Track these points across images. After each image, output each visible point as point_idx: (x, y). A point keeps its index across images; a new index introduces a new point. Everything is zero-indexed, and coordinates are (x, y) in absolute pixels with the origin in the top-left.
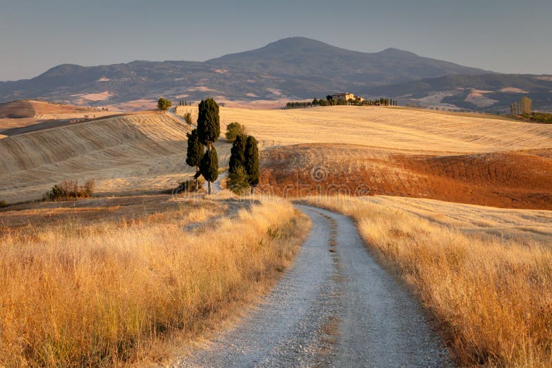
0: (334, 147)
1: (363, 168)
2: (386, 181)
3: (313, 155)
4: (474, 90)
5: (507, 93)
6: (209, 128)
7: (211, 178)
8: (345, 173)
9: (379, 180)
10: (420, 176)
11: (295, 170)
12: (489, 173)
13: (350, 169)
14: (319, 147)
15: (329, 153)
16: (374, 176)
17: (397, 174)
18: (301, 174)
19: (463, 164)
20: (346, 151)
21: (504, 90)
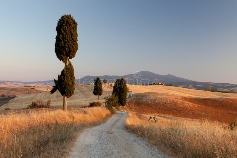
0: (159, 94)
1: (174, 101)
2: (184, 106)
3: (152, 96)
4: (190, 85)
5: (199, 86)
6: (65, 43)
7: (65, 94)
8: (166, 102)
9: (182, 106)
10: (197, 105)
11: (145, 101)
12: (223, 105)
13: (168, 101)
14: (154, 93)
15: (158, 95)
16: (179, 104)
17: (188, 104)
18: (148, 102)
19: (211, 101)
20: (164, 95)
21: (198, 86)
